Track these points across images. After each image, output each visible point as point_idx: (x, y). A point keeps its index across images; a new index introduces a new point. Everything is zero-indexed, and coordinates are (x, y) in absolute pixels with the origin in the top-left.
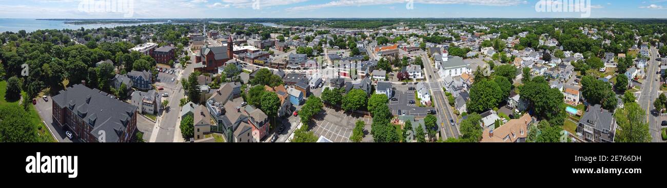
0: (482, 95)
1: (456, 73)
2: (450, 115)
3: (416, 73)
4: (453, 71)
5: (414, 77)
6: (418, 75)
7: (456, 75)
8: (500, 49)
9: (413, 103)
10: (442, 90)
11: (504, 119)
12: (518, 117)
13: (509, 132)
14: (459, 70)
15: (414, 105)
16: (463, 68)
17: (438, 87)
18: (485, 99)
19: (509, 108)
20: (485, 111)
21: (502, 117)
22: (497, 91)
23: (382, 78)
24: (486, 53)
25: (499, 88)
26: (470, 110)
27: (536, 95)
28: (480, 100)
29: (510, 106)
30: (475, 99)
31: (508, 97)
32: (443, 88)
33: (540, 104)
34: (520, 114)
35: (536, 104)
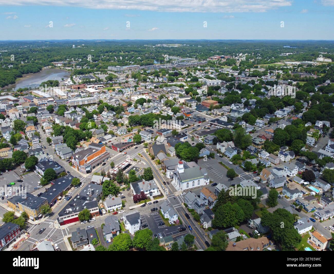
0: (226, 216)
1: (193, 185)
2: (198, 229)
3: (152, 191)
4: (191, 183)
5: (151, 195)
6: (154, 192)
7: (194, 187)
8: (243, 145)
9: (163, 224)
10: (184, 207)
11: (244, 235)
12: (256, 237)
13: (248, 246)
14: (196, 182)
15: (165, 226)
16: (200, 180)
17: (179, 203)
18: (229, 220)
19: (250, 227)
20: (229, 228)
21: (242, 233)
22: (240, 214)
23: (118, 206)
24: (223, 150)
25: (242, 211)
26: (215, 226)
27: (276, 227)
28: (225, 220)
29: (251, 226)
30: (220, 219)
31: (250, 219)
32: (184, 204)
33: (278, 235)
34: (259, 234)
35: (275, 233)
